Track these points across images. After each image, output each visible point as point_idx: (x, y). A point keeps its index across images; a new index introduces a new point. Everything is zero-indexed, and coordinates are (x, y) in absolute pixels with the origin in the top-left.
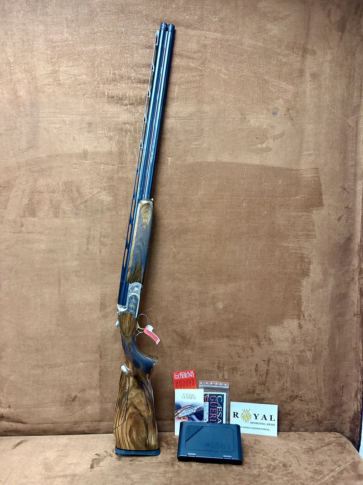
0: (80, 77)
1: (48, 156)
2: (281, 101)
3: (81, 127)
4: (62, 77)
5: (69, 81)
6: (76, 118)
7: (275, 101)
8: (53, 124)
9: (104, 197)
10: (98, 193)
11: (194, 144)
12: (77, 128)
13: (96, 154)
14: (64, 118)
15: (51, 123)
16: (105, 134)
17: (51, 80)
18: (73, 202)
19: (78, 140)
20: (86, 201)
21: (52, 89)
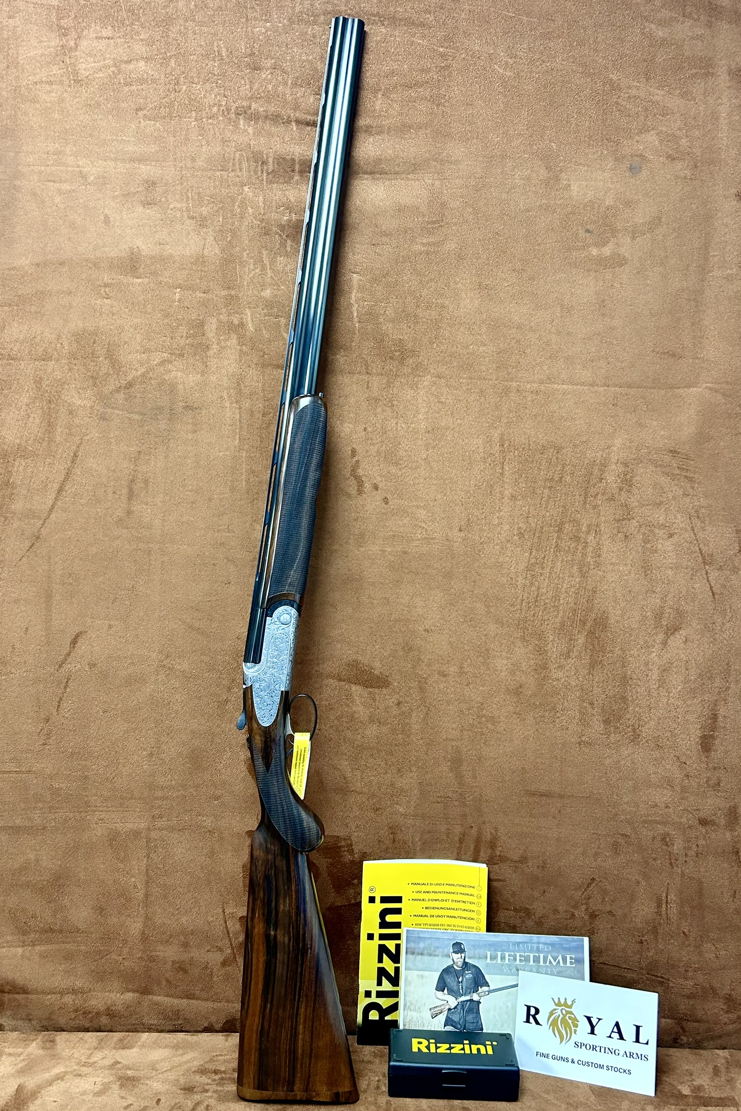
0: (131, 66)
1: (38, 265)
2: (651, 138)
3: (126, 192)
4: (83, 64)
5: (101, 75)
6: (115, 168)
7: (637, 138)
8: (54, 182)
9: (179, 374)
10: (163, 363)
11: (422, 243)
12: (116, 193)
13: (163, 260)
14: (82, 167)
15: (50, 178)
16: (188, 210)
17: (55, 70)
18: (95, 385)
19: (117, 224)
20: (130, 385)
21: (56, 93)
